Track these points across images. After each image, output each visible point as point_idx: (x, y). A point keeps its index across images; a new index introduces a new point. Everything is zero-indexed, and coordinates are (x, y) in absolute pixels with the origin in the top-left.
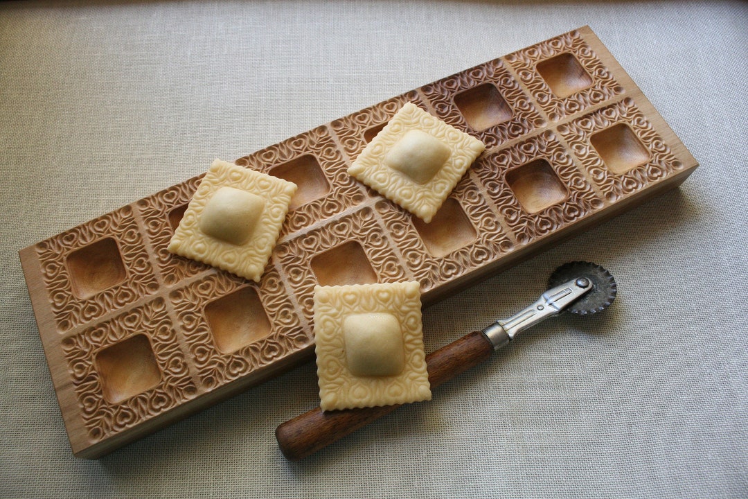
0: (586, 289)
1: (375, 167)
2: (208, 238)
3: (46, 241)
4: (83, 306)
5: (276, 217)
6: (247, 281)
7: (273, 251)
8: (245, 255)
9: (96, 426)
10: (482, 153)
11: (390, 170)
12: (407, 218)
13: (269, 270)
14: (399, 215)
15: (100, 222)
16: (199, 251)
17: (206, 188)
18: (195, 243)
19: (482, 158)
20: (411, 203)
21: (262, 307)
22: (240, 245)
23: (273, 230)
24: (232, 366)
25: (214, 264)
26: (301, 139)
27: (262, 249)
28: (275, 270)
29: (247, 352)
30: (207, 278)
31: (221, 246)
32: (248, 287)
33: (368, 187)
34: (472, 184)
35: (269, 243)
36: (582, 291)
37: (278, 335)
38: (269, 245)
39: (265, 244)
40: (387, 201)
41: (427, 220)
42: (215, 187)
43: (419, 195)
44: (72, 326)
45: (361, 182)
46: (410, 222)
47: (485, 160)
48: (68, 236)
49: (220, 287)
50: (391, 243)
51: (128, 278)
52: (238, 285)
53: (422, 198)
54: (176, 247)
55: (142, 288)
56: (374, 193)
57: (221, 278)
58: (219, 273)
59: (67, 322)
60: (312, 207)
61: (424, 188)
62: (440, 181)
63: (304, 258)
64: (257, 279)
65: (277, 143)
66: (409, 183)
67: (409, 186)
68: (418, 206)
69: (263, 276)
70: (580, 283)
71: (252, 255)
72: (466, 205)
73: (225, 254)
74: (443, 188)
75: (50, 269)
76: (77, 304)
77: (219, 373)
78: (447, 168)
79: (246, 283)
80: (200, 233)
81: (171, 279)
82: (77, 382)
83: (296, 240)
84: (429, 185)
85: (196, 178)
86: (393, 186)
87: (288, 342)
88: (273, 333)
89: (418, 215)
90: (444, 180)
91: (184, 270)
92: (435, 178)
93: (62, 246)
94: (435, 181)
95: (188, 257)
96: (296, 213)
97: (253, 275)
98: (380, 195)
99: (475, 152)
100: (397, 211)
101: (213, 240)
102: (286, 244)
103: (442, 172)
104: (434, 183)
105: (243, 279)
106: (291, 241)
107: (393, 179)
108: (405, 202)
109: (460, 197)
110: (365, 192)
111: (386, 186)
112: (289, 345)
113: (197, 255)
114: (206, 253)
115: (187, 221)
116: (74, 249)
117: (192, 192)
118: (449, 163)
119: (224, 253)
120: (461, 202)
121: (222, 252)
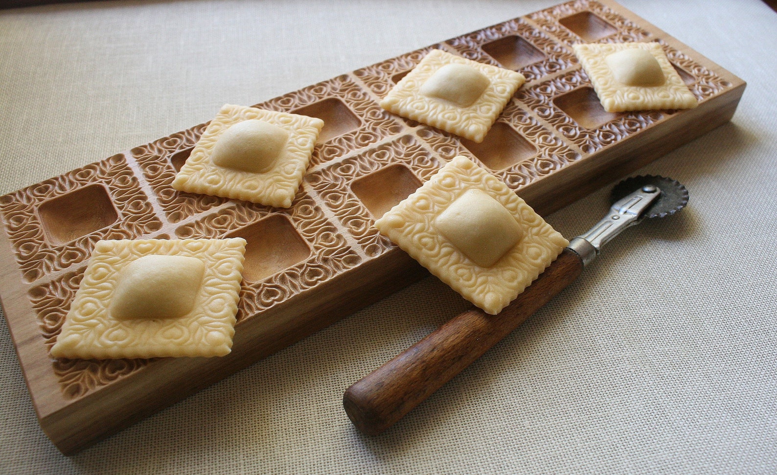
0: (656, 194)
1: (409, 99)
2: (223, 170)
3: (11, 194)
4: (58, 253)
5: (304, 145)
6: (274, 210)
7: (303, 178)
8: (271, 180)
9: (75, 381)
10: (522, 85)
11: (427, 99)
12: (455, 142)
13: (300, 196)
14: (446, 140)
15: (83, 172)
16: (212, 182)
17: (215, 127)
18: (206, 175)
19: (524, 89)
20: (457, 123)
21: (297, 233)
22: (262, 173)
23: (301, 156)
24: (265, 295)
25: (231, 196)
26: (322, 87)
27: (292, 173)
28: (309, 197)
29: (283, 279)
30: (223, 212)
31: (240, 176)
32: (277, 215)
33: (406, 119)
34: (519, 109)
35: (298, 168)
36: (651, 196)
37: (321, 257)
38: (298, 170)
39: (294, 169)
40: (429, 128)
41: (478, 138)
42: (227, 126)
43: (464, 117)
44: (43, 274)
45: (397, 115)
46: (459, 144)
47: (527, 90)
48: (42, 188)
49: (241, 219)
50: (441, 162)
51: (120, 220)
52: (263, 215)
53: (468, 118)
54: (183, 181)
55: (139, 228)
56: (413, 123)
57: (240, 210)
58: (238, 205)
59: (36, 271)
60: (344, 140)
61: (468, 110)
62: (484, 104)
63: (342, 183)
64: (288, 203)
65: (296, 90)
66: (451, 107)
67: (452, 109)
68: (466, 126)
69: (294, 203)
70: (647, 189)
71: (278, 181)
72: (517, 126)
73: (246, 181)
74: (489, 110)
75: (16, 221)
76: (52, 252)
77: (248, 305)
78: (489, 93)
79: (273, 212)
80: (212, 166)
81: (177, 217)
82: (47, 334)
83: (329, 168)
84: (474, 107)
85: (202, 126)
86: (433, 111)
87: (334, 264)
88: (314, 257)
89: (467, 136)
90: (489, 103)
91: (195, 207)
92: (479, 101)
93: (32, 197)
94: (480, 103)
95: (198, 192)
96: (326, 146)
97: (283, 198)
98: (421, 124)
99: (516, 81)
100: (442, 137)
101: (228, 172)
102: (319, 173)
103: (486, 96)
104: (478, 106)
105: (269, 207)
106: (323, 170)
107: (432, 106)
108: (449, 124)
109: (510, 121)
110: (401, 122)
111: (426, 112)
112: (337, 266)
113: (210, 187)
114: (221, 182)
115: (195, 157)
116: (47, 199)
117: (198, 137)
118: (491, 89)
119: (244, 181)
120: (511, 125)
121: (242, 180)
